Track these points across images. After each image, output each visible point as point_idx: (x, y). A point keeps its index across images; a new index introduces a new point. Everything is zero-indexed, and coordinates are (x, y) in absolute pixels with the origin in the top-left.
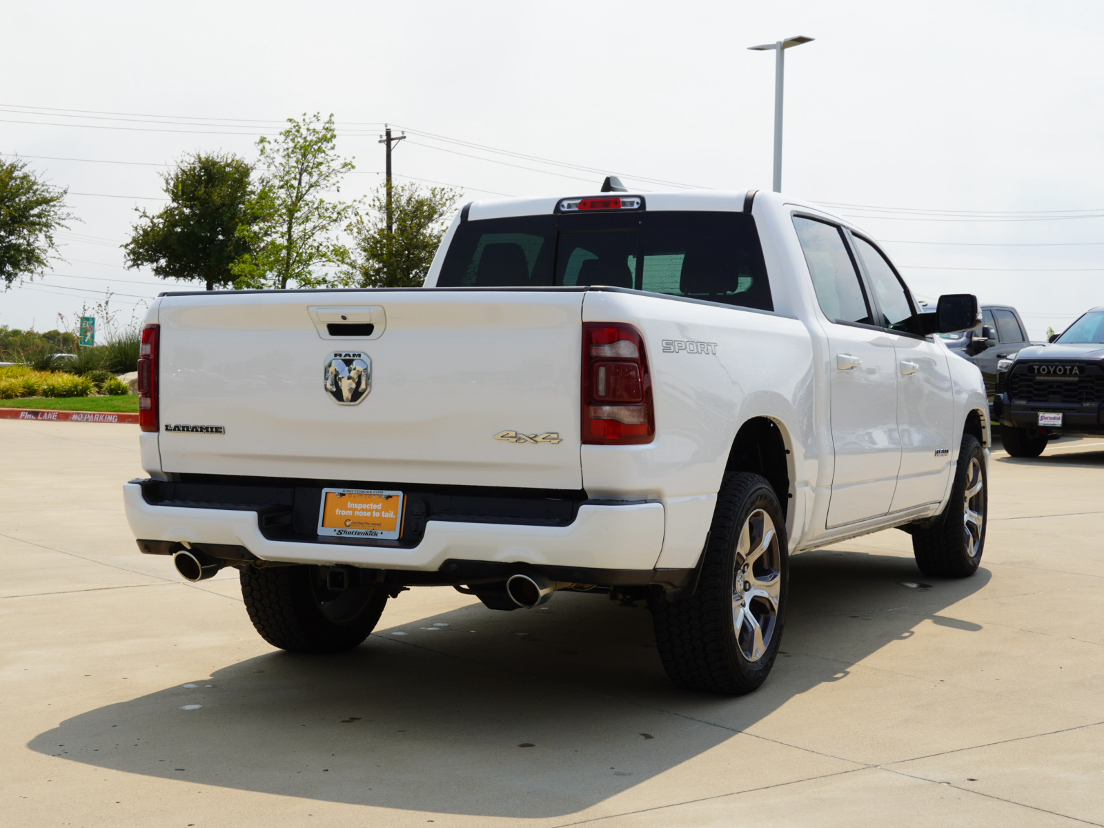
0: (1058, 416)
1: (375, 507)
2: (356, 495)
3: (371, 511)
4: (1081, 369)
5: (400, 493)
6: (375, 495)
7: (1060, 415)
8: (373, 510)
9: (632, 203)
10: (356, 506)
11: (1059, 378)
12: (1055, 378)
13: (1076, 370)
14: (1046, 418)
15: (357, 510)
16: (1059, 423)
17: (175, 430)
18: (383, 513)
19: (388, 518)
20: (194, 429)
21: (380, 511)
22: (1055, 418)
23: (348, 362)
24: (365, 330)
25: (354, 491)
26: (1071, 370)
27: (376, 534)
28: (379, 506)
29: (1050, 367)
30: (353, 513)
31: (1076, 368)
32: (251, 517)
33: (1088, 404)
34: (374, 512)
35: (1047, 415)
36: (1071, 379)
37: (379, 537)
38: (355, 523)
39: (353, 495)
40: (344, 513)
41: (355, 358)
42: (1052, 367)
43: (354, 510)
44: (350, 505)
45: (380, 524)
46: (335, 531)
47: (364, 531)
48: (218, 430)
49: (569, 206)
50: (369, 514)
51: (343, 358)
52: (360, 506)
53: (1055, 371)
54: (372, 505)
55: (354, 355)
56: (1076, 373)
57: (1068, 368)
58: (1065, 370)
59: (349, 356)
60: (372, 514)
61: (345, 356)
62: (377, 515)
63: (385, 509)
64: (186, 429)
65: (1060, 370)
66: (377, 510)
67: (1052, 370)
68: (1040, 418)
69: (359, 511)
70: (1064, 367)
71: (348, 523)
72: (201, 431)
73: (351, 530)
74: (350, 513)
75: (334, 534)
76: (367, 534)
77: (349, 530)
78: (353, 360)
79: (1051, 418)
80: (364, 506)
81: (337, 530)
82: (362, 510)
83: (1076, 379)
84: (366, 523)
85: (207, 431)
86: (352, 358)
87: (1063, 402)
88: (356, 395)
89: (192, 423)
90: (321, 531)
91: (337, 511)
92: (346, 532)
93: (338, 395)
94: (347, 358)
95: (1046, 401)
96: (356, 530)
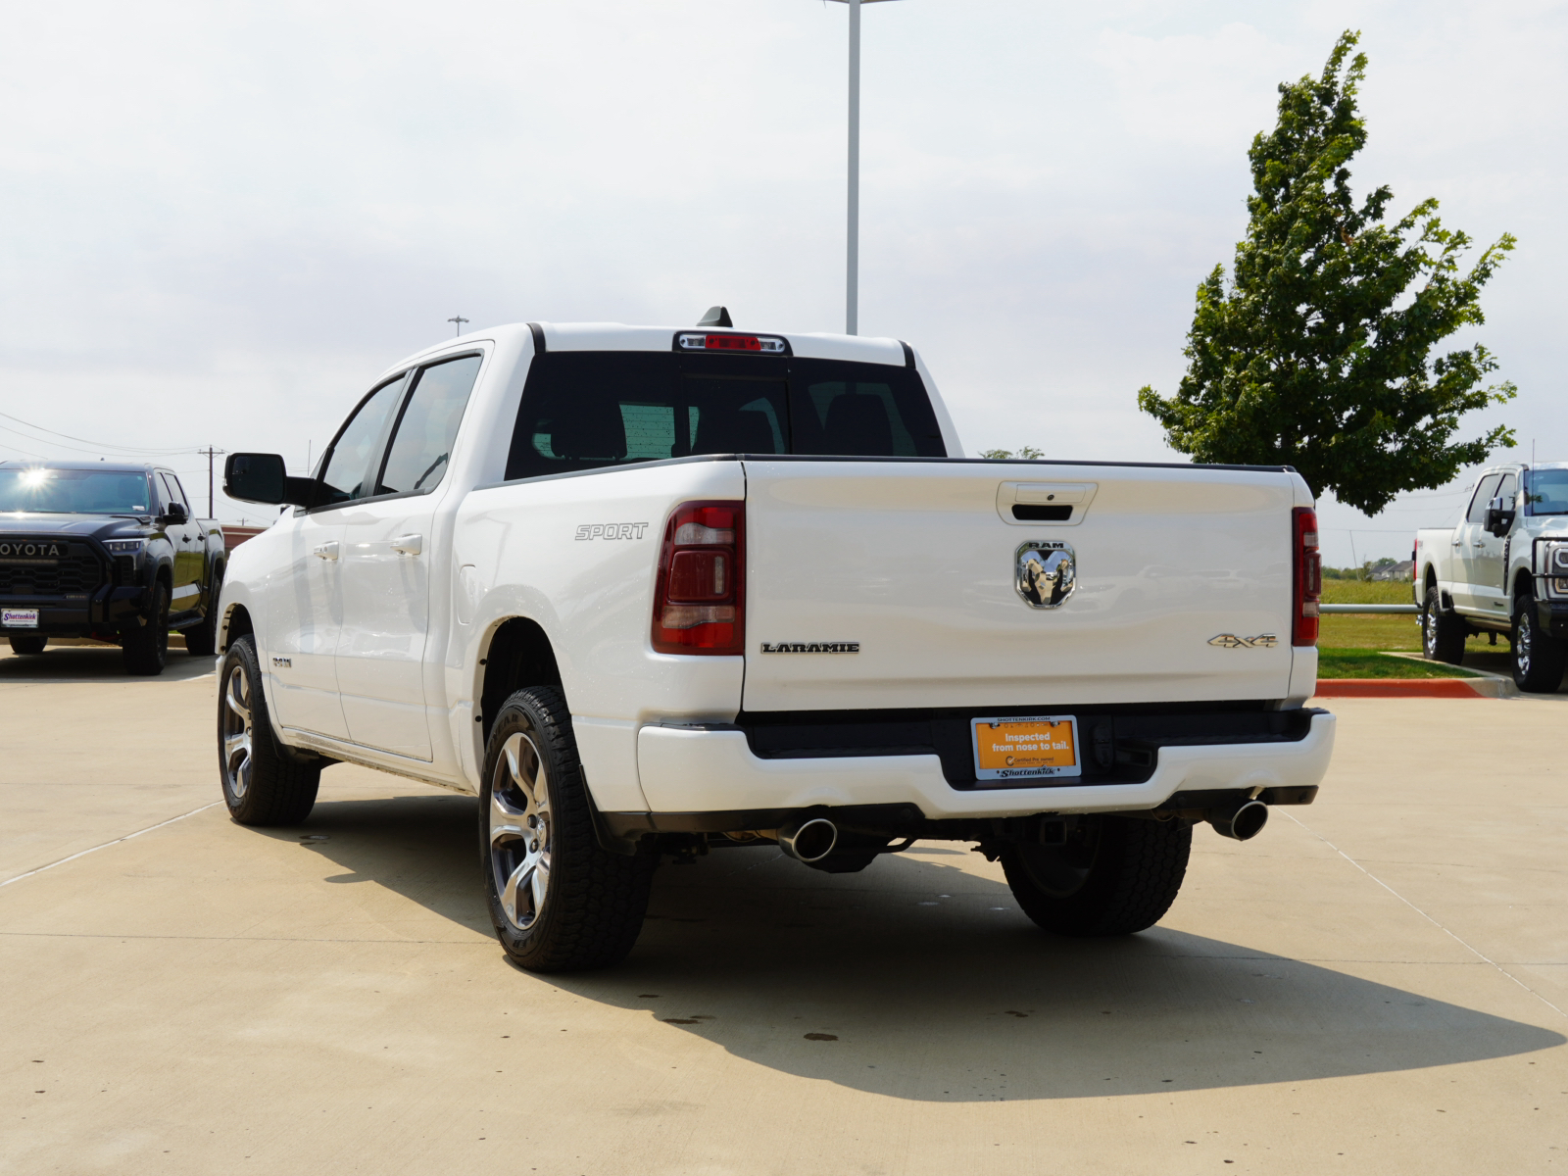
0: (32, 614)
1: (1041, 737)
2: (1014, 725)
3: (1038, 743)
4: (62, 548)
5: (1073, 718)
6: (1038, 723)
7: (35, 612)
8: (1040, 741)
9: (773, 345)
10: (1016, 738)
11: (27, 561)
12: (20, 561)
13: (54, 550)
14: (14, 617)
15: (1018, 743)
16: (33, 623)
17: (780, 650)
18: (1054, 744)
19: (1061, 750)
20: (814, 648)
21: (1050, 742)
22: (26, 617)
23: (1045, 555)
24: (1062, 513)
25: (1012, 719)
26: (47, 550)
27: (1051, 772)
28: (1047, 737)
29: (15, 546)
30: (1015, 748)
31: (54, 546)
32: (933, 761)
33: (72, 597)
34: (1042, 745)
35: (14, 612)
36: (46, 561)
37: (1056, 774)
38: (1019, 760)
39: (1010, 725)
40: (1003, 748)
41: (1056, 548)
42: (18, 546)
43: (1015, 744)
44: (1008, 738)
45: (1052, 759)
46: (998, 772)
47: (1036, 769)
48: (853, 648)
49: (691, 342)
50: (1035, 747)
51: (1040, 548)
52: (1022, 738)
53: (22, 550)
54: (1036, 735)
55: (1054, 545)
56: (54, 554)
57: (42, 546)
58: (38, 550)
59: (1048, 545)
60: (1039, 747)
61: (1044, 545)
62: (1047, 747)
63: (1055, 739)
64: (799, 648)
65: (30, 550)
66: (1045, 742)
67: (18, 550)
68: (4, 617)
69: (1022, 744)
70: (36, 545)
71: (1010, 762)
72: (825, 650)
73: (1019, 770)
74: (1010, 748)
75: (998, 777)
76: (1039, 772)
77: (1015, 770)
78: (1051, 552)
79: (21, 617)
80: (1027, 738)
81: (1001, 771)
82: (1025, 742)
83: (53, 562)
84: (1034, 759)
85: (835, 650)
86: (1052, 549)
87: (36, 593)
88: (1058, 596)
89: (807, 640)
90: (981, 774)
91: (994, 746)
92: (1012, 773)
93: (1032, 596)
94: (1047, 548)
95: (10, 593)
96: (1024, 769)
